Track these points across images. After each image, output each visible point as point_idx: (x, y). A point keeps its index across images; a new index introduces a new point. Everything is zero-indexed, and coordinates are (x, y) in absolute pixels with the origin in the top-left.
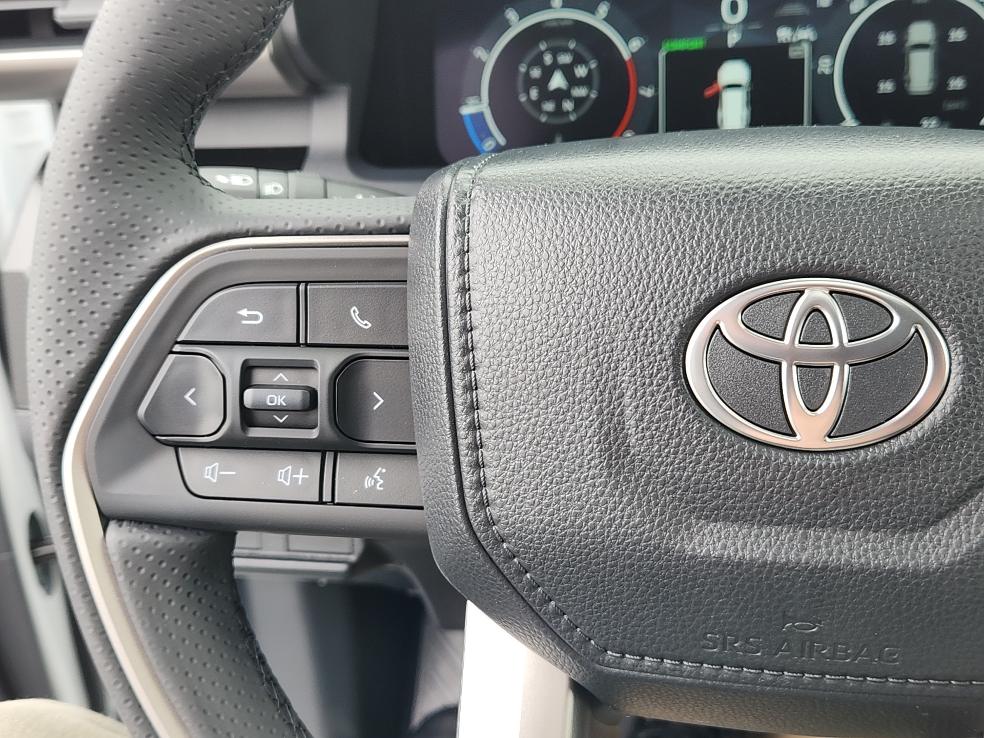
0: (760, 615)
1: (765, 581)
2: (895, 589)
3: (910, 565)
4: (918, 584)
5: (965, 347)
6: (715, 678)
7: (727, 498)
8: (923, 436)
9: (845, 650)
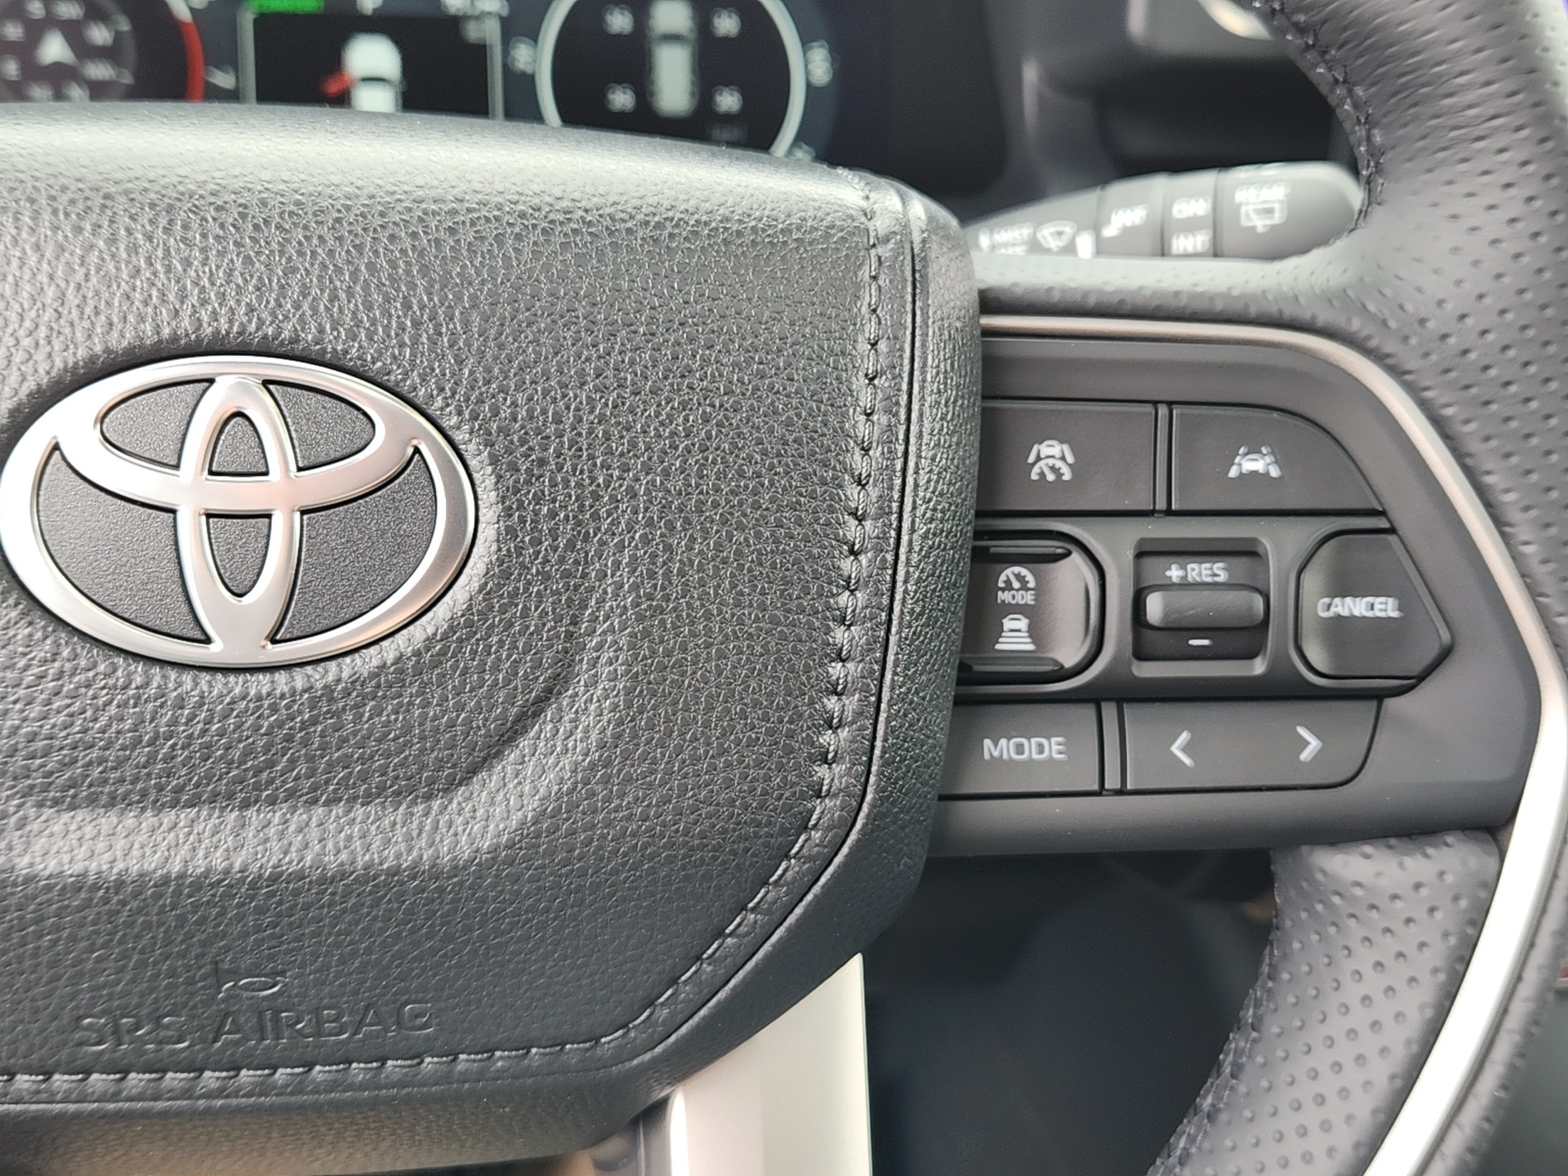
0: (172, 973)
1: (171, 910)
2: (405, 901)
3: (425, 857)
4: (441, 890)
5: (499, 477)
6: (115, 1097)
7: (90, 764)
8: (435, 634)
9: (337, 1018)
